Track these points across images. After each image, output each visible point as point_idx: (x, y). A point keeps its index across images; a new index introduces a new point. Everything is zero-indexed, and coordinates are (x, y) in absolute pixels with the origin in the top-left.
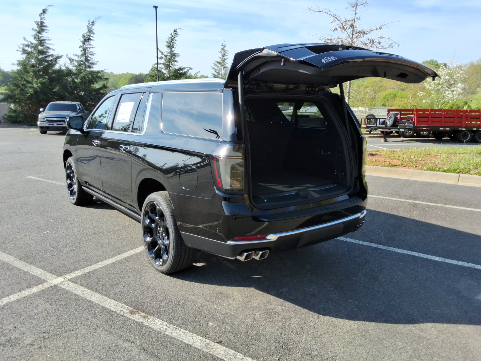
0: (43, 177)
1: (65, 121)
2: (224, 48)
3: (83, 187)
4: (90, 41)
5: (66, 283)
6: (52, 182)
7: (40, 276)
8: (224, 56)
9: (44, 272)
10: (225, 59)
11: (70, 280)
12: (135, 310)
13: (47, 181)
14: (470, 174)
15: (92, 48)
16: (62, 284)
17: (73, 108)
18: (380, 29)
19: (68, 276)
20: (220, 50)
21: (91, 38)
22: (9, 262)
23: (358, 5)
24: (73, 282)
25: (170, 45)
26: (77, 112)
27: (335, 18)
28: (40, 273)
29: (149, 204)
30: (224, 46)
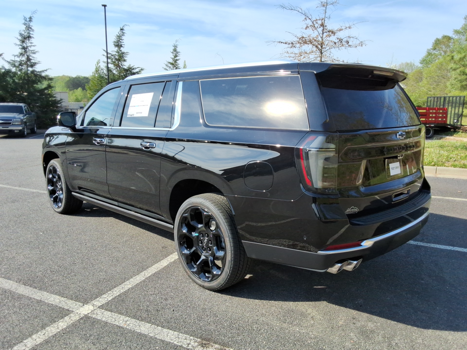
0: (8, 184)
1: (11, 123)
2: (175, 48)
3: (73, 193)
4: (31, 39)
5: (99, 311)
6: (20, 188)
7: (61, 306)
8: (176, 56)
9: (63, 299)
10: (177, 60)
11: (101, 307)
12: (204, 342)
13: (14, 187)
14: (445, 166)
15: (34, 46)
16: (94, 314)
17: (19, 110)
18: (350, 28)
19: (97, 303)
20: (172, 51)
21: (31, 35)
22: (12, 290)
23: (328, 4)
24: (106, 310)
25: (118, 45)
26: (23, 113)
27: (306, 17)
28: (58, 300)
29: (190, 209)
30: (175, 47)
